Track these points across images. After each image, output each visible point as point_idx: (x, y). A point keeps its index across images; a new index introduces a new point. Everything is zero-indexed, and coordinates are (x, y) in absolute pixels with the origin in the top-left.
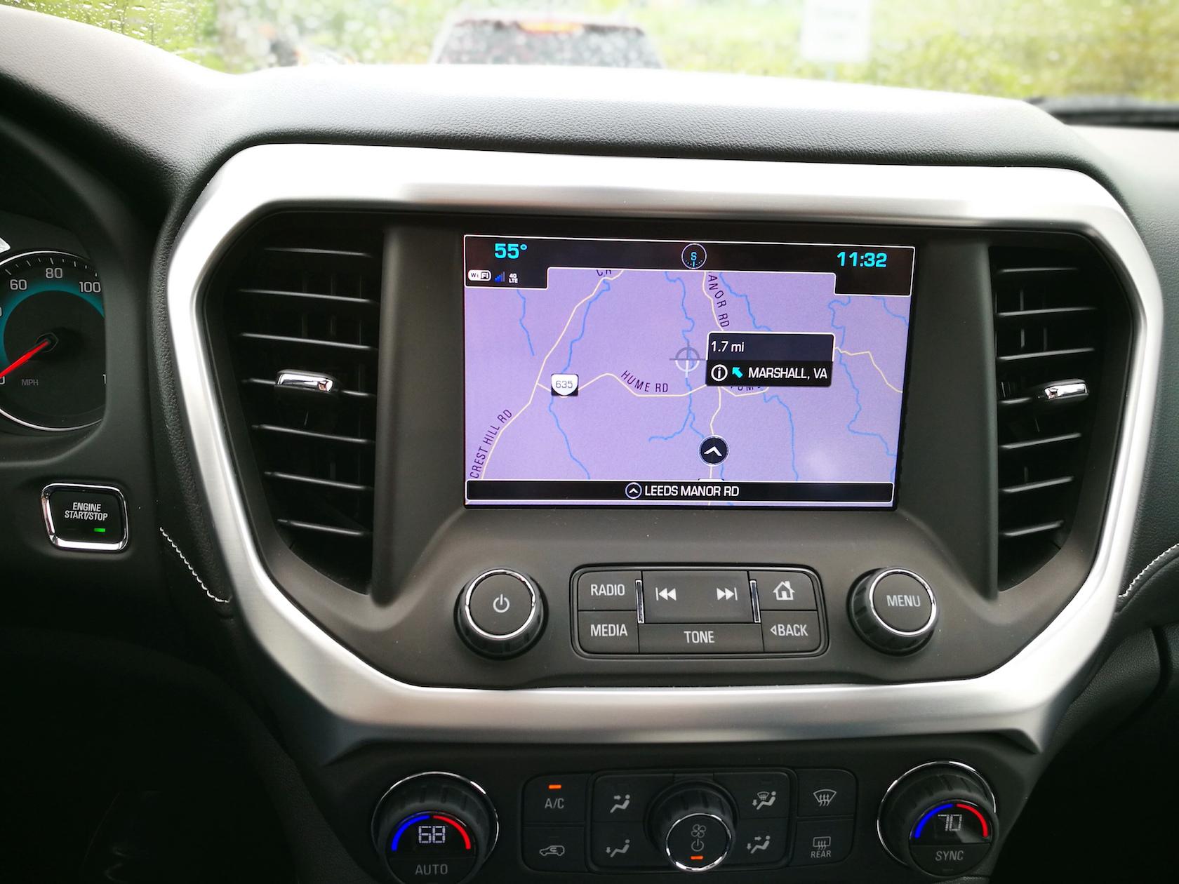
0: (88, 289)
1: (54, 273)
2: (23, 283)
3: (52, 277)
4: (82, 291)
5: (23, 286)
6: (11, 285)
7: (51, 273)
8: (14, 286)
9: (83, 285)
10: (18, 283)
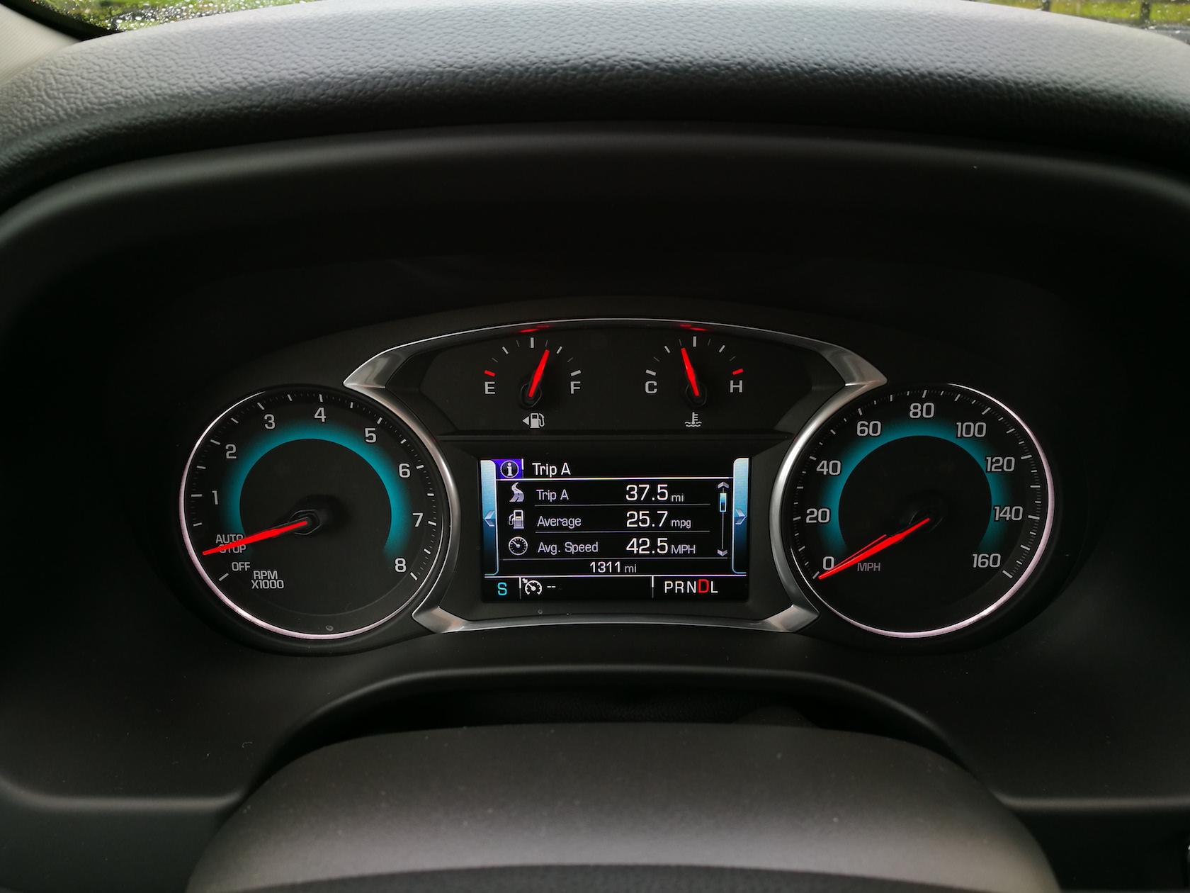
0: (968, 432)
1: (922, 410)
2: (875, 426)
3: (918, 417)
4: (959, 436)
5: (875, 430)
6: (859, 429)
7: (918, 410)
8: (862, 431)
9: (961, 427)
10: (868, 427)
